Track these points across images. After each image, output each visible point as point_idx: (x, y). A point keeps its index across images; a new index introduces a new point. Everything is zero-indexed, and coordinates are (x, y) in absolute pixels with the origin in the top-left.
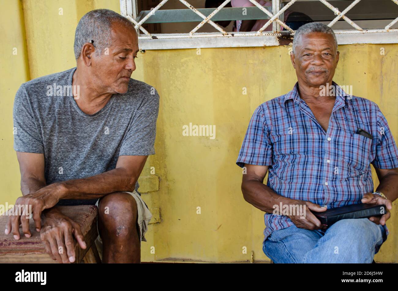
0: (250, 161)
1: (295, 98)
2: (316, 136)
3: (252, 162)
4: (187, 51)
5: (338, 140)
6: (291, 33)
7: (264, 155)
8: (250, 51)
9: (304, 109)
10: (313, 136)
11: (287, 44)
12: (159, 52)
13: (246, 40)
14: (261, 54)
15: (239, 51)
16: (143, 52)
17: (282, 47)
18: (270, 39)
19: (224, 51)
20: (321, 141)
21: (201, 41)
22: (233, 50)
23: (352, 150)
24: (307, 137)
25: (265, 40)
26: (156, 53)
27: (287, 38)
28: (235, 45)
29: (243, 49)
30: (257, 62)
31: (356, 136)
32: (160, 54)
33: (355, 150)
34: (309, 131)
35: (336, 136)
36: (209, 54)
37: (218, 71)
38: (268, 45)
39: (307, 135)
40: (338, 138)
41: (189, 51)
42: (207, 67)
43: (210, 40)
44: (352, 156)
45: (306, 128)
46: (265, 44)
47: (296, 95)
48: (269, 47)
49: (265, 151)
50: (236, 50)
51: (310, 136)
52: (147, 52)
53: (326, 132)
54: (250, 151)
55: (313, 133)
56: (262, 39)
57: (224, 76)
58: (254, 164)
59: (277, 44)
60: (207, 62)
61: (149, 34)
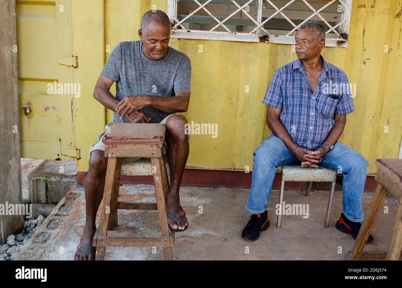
0: (269, 104)
1: (300, 68)
2: (307, 95)
3: (270, 105)
4: (205, 41)
5: (318, 99)
6: (269, 35)
7: (277, 102)
8: (242, 44)
9: (304, 76)
10: (305, 95)
11: (264, 42)
12: (188, 40)
13: (241, 37)
14: (248, 47)
15: (236, 44)
16: (179, 40)
17: (261, 43)
18: (255, 38)
19: (227, 43)
20: (309, 98)
21: (215, 36)
22: (232, 43)
23: (325, 106)
24: (302, 95)
25: (252, 39)
26: (186, 41)
27: (265, 38)
28: (234, 40)
29: (238, 43)
30: (245, 51)
31: (329, 98)
32: (188, 42)
33: (326, 107)
34: (304, 91)
35: (318, 96)
36: (218, 44)
37: (223, 54)
38: (253, 41)
39: (302, 94)
40: (319, 98)
41: (207, 41)
42: (217, 51)
43: (220, 35)
44: (323, 110)
45: (302, 89)
46: (252, 41)
47: (300, 66)
48: (254, 42)
49: (278, 100)
50: (234, 43)
51: (304, 95)
52: (181, 39)
53: (313, 93)
54: (270, 98)
55: (305, 93)
56: (250, 38)
57: (225, 57)
58: (271, 106)
59: (259, 41)
60: (217, 49)
61: (185, 29)
